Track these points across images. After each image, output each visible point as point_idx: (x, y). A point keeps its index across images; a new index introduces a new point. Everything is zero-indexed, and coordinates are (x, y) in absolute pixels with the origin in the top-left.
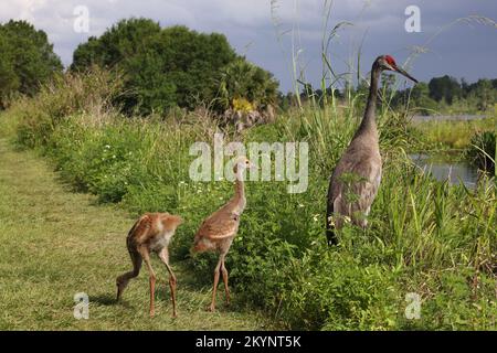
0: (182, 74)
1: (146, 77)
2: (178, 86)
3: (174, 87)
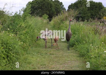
0: (92, 11)
1: (84, 12)
2: (91, 14)
3: (90, 14)
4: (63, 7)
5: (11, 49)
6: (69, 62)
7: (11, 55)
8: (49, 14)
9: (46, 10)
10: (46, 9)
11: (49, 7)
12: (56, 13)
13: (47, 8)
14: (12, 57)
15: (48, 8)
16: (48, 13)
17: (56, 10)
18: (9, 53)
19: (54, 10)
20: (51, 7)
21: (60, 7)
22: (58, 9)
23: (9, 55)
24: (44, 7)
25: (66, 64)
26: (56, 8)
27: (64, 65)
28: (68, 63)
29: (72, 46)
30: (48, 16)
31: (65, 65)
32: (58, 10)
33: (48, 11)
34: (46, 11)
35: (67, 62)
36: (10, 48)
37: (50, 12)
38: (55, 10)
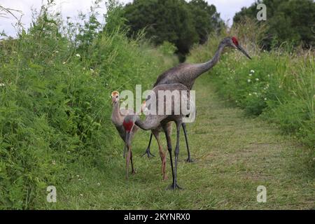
4: (219, 20)
5: (91, 107)
6: (254, 146)
7: (89, 124)
8: (178, 41)
9: (169, 31)
10: (168, 25)
11: (178, 20)
12: (197, 37)
13: (170, 23)
14: (92, 130)
15: (176, 23)
16: (176, 38)
17: (197, 28)
18: (84, 118)
19: (191, 27)
20: (182, 21)
21: (209, 20)
22: (204, 24)
23: (85, 124)
24: (161, 20)
25: (246, 152)
26: (199, 22)
27: (242, 153)
28: (253, 149)
29: (258, 114)
30: (176, 48)
31: (245, 154)
32: (203, 28)
33: (174, 33)
34: (168, 33)
35: (248, 146)
36: (88, 103)
37: (179, 36)
38: (194, 28)
